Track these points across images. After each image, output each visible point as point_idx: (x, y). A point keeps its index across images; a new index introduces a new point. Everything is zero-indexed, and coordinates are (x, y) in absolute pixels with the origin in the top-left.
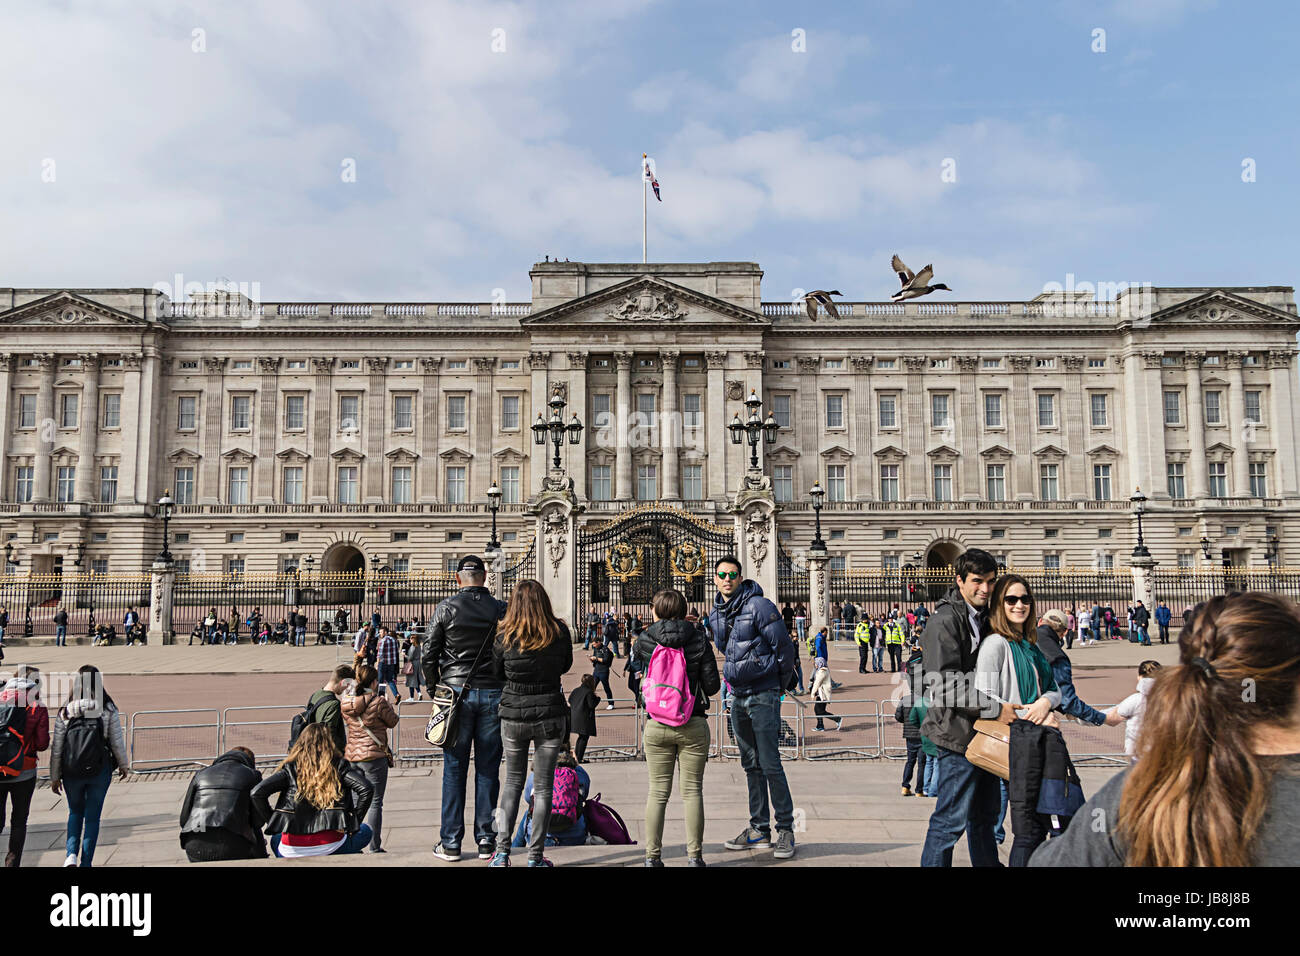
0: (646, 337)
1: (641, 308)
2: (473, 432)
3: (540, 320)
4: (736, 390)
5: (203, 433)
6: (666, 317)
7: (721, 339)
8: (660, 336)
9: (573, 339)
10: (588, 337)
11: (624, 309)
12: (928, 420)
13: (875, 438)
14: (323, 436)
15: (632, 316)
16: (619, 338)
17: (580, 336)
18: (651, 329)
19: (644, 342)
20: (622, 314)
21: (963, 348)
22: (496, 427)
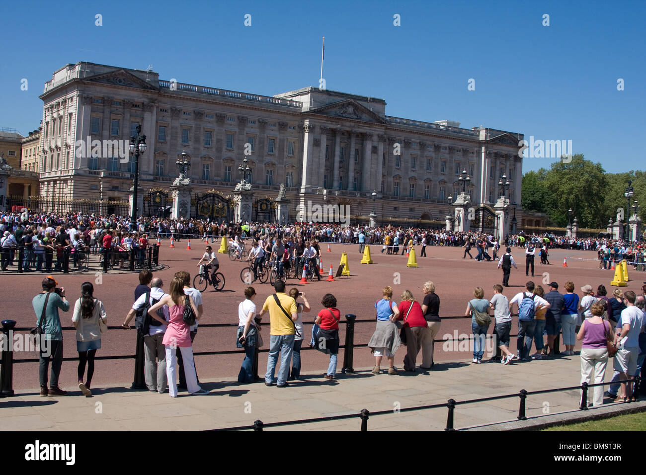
0: (348, 124)
1: (348, 112)
2: (277, 155)
3: (315, 112)
4: (375, 150)
5: (169, 143)
6: (355, 117)
7: (372, 129)
8: (353, 124)
9: (323, 121)
10: (328, 121)
11: (342, 112)
12: (425, 168)
13: (409, 173)
14: (219, 150)
15: (344, 115)
16: (339, 123)
17: (326, 120)
18: (350, 121)
19: (347, 126)
20: (342, 113)
21: (437, 141)
22: (286, 154)
